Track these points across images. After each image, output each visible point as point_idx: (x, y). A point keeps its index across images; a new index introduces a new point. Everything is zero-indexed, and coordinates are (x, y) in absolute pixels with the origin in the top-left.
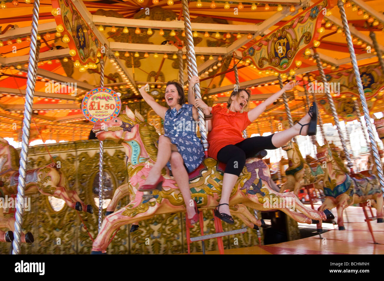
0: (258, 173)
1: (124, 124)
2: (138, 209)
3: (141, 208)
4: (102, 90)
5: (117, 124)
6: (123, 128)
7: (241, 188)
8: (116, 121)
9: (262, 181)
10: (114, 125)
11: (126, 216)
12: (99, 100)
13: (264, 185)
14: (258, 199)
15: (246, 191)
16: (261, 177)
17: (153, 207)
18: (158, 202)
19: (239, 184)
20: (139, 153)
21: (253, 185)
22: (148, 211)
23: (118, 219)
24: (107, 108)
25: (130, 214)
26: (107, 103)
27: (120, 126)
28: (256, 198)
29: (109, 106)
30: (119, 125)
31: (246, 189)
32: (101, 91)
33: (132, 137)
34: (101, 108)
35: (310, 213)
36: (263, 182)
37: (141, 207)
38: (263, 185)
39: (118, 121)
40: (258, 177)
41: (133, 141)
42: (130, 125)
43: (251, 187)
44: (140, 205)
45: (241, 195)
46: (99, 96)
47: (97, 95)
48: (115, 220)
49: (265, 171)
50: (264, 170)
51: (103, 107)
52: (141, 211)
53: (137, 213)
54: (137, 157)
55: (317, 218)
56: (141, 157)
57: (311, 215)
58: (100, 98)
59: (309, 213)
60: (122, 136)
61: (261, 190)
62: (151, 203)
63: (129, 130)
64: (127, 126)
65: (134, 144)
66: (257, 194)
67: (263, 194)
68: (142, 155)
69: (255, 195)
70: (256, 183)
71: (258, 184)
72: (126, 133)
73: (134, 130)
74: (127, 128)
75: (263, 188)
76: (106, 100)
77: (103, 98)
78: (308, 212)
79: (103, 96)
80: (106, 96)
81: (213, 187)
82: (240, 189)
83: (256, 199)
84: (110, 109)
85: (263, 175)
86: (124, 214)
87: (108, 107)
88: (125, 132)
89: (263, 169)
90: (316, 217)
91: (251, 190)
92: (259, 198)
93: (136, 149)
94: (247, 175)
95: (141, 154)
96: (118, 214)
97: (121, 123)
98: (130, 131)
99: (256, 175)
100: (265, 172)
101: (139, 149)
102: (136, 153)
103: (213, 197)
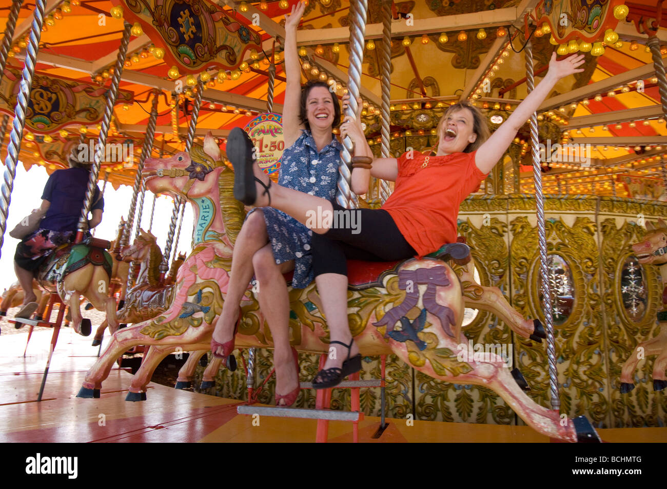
0: (424, 295)
1: (193, 164)
2: (169, 327)
3: (175, 326)
4: (267, 117)
5: (182, 163)
6: (189, 173)
7: (375, 321)
8: (180, 159)
9: (428, 314)
10: (175, 166)
11: (147, 337)
12: (262, 135)
13: (431, 325)
14: (408, 353)
15: (385, 332)
16: (429, 306)
17: (195, 329)
18: (206, 320)
19: (374, 312)
20: (207, 223)
21: (405, 320)
22: (186, 334)
23: (133, 338)
24: (272, 148)
25: (154, 333)
26: (273, 139)
27: (186, 169)
28: (403, 350)
29: (276, 144)
30: (184, 166)
31: (386, 326)
32: (267, 120)
33: (202, 191)
34: (264, 149)
35: (533, 415)
36: (430, 319)
37: (176, 324)
38: (427, 324)
39: (183, 159)
40: (420, 304)
41: (204, 198)
42: (204, 168)
43: (399, 324)
44: (174, 320)
45: (375, 338)
46: (263, 128)
47: (260, 126)
48: (126, 339)
49: (442, 293)
50: (440, 291)
51: (266, 146)
52: (172, 331)
53: (165, 334)
54: (203, 229)
55: (548, 432)
56: (210, 231)
57: (532, 422)
58: (263, 132)
59: (528, 414)
60: (185, 186)
61: (420, 335)
62: (193, 319)
63: (201, 176)
64: (198, 169)
65: (204, 205)
66: (408, 342)
67: (421, 345)
68: (213, 227)
69: (404, 344)
70: (412, 317)
71: (415, 321)
72: (194, 183)
73: (211, 177)
74: (197, 173)
75: (426, 330)
76: (273, 135)
77: (268, 132)
78: (527, 411)
79: (268, 128)
80: (273, 128)
81: (315, 309)
82: (373, 324)
83: (404, 353)
84: (277, 150)
85: (435, 301)
86: (145, 331)
87: (275, 147)
88: (192, 180)
89: (438, 288)
90: (546, 430)
91: (397, 332)
92: (410, 352)
93: (206, 214)
94: (396, 295)
95: (212, 224)
96: (134, 330)
97: (189, 163)
98: (202, 179)
99: (418, 299)
100: (440, 296)
101: (211, 215)
102: (204, 221)
103: (313, 330)
